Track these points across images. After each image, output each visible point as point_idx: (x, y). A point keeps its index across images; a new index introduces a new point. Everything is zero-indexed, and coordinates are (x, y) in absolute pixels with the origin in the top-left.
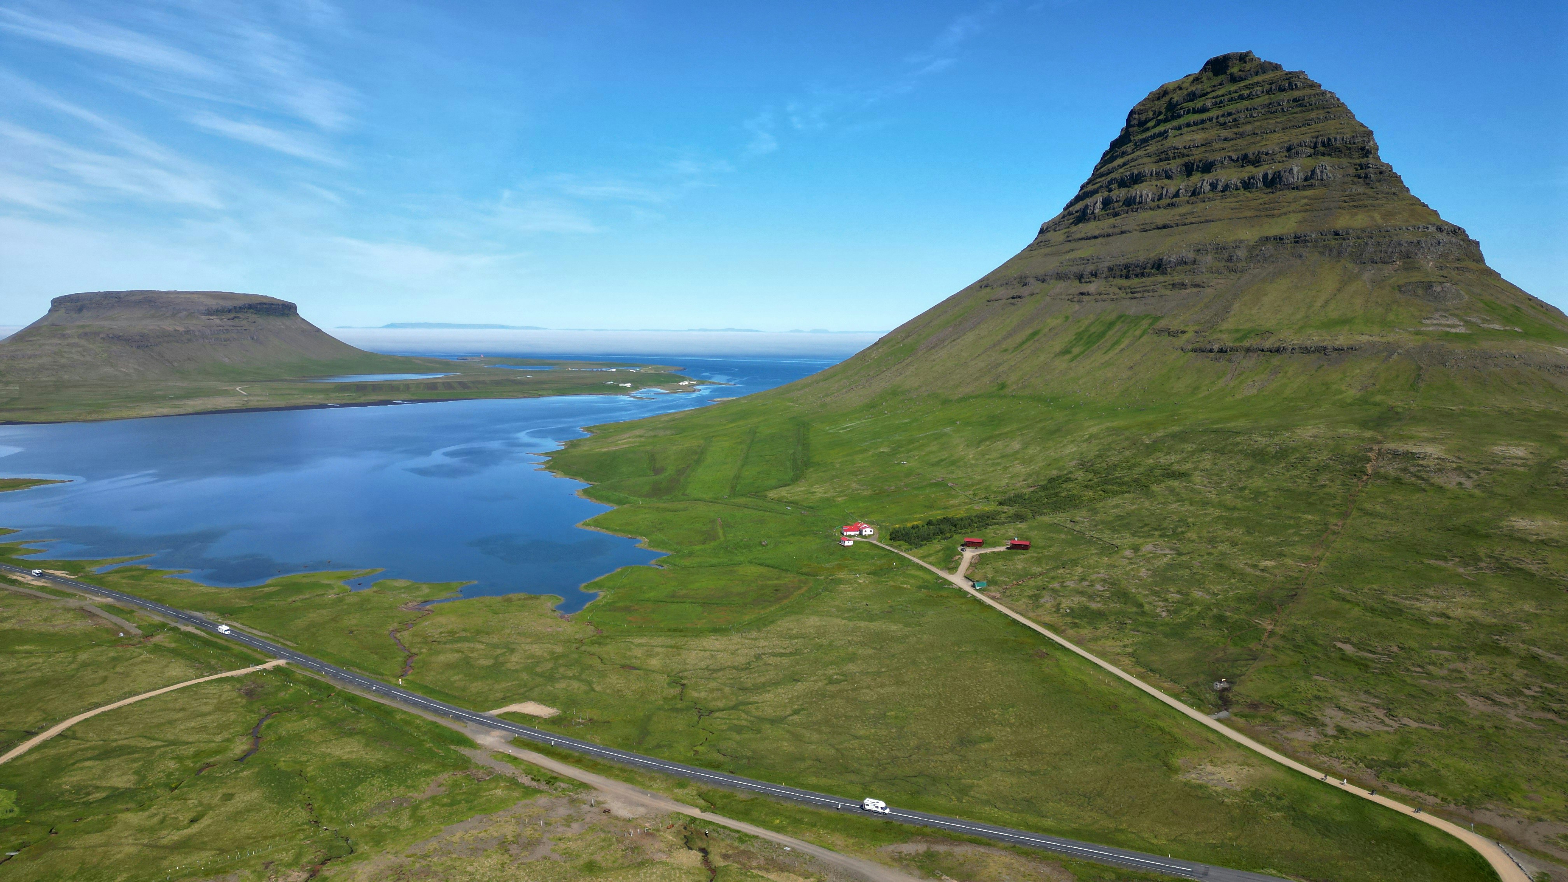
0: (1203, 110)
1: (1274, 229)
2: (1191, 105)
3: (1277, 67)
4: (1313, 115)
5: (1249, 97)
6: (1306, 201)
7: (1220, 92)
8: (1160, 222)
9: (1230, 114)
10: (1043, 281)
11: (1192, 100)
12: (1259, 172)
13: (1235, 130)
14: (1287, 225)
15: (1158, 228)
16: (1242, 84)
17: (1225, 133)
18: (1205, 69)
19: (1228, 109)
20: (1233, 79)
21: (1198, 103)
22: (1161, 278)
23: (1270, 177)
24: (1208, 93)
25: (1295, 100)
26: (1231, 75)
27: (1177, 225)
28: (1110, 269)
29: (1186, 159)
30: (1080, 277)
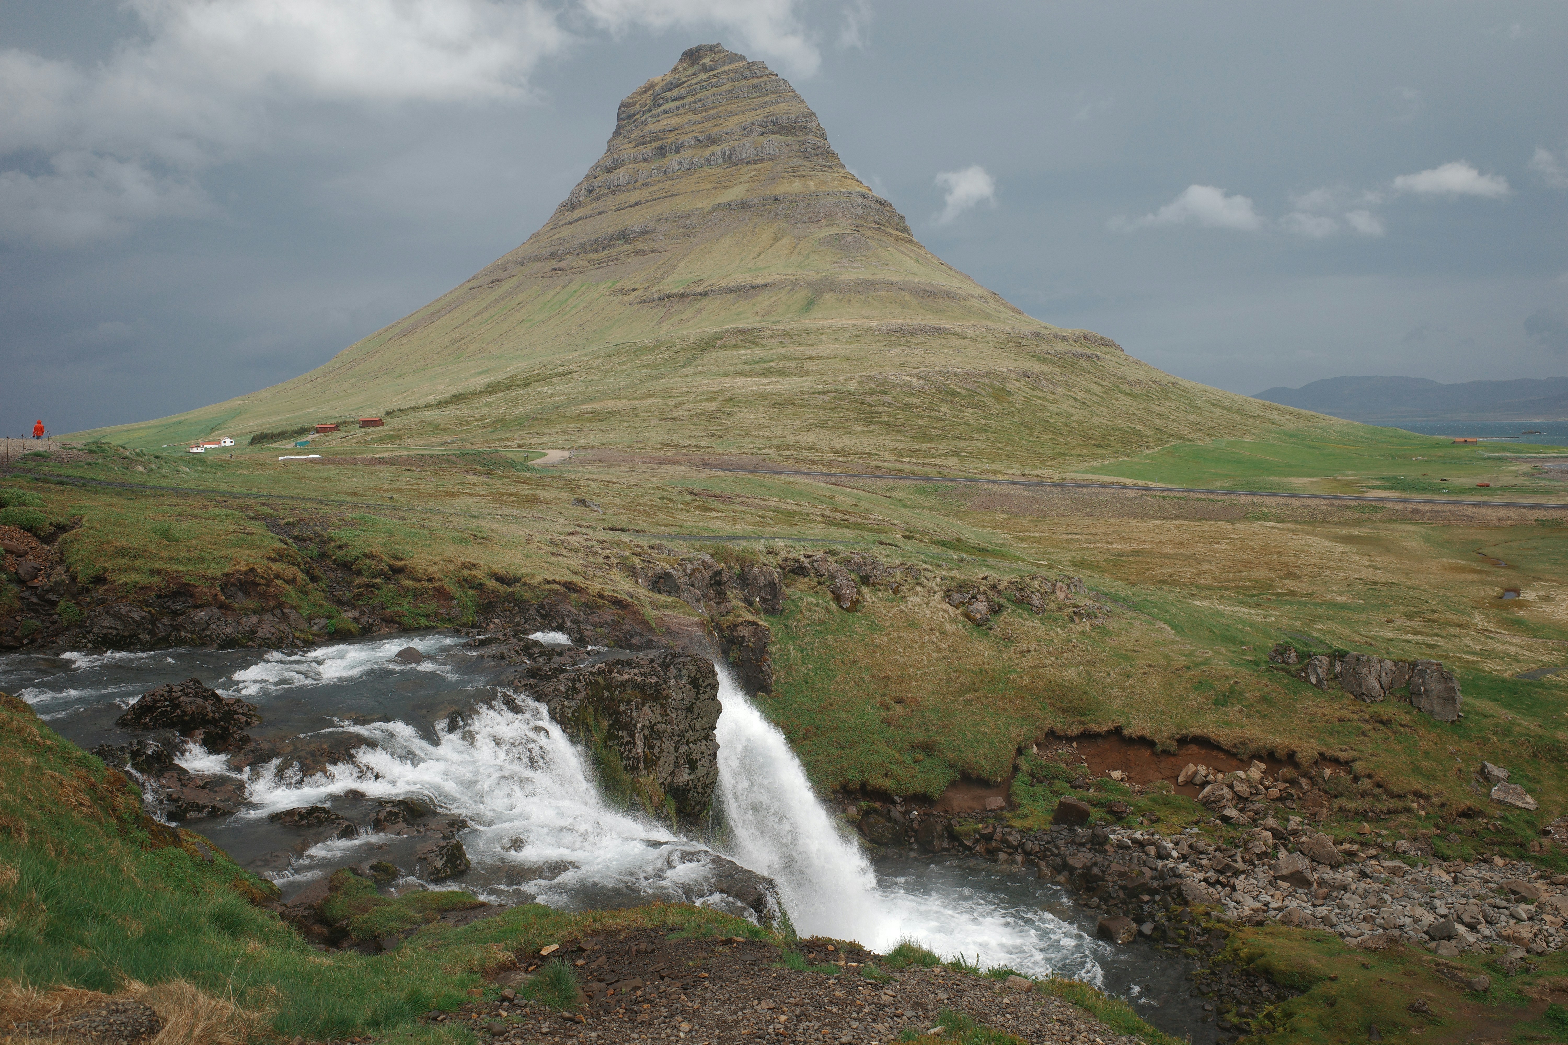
0: (682, 98)
1: (725, 197)
2: (669, 94)
3: (743, 58)
4: (768, 99)
5: (717, 86)
6: (753, 173)
7: (693, 81)
8: (633, 200)
9: (699, 101)
10: (522, 264)
11: (670, 90)
12: (717, 150)
13: (704, 114)
14: (735, 193)
15: (631, 206)
16: (712, 73)
17: (698, 118)
18: (681, 61)
19: (698, 96)
20: (705, 69)
21: (675, 93)
22: (625, 247)
23: (727, 153)
24: (684, 83)
25: (754, 87)
26: (703, 64)
27: (647, 201)
28: (582, 246)
29: (660, 143)
30: (553, 256)
